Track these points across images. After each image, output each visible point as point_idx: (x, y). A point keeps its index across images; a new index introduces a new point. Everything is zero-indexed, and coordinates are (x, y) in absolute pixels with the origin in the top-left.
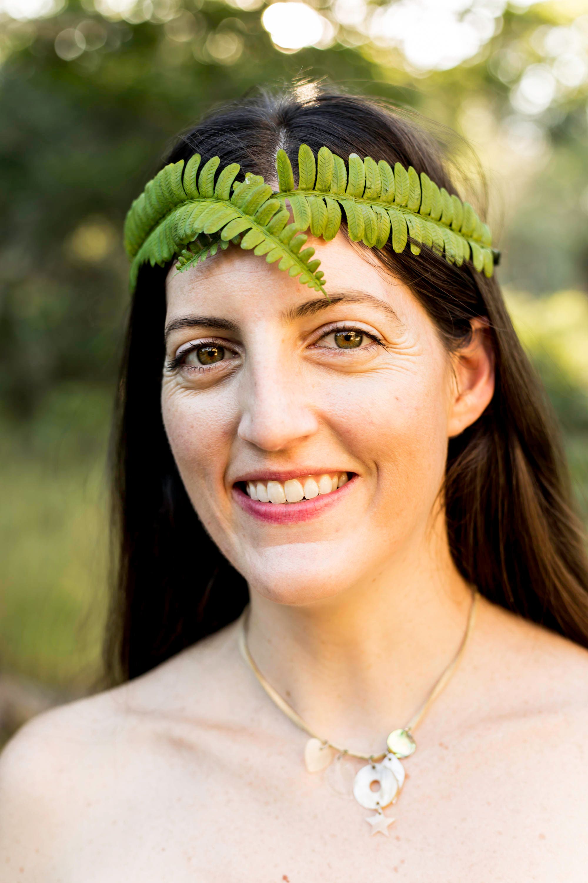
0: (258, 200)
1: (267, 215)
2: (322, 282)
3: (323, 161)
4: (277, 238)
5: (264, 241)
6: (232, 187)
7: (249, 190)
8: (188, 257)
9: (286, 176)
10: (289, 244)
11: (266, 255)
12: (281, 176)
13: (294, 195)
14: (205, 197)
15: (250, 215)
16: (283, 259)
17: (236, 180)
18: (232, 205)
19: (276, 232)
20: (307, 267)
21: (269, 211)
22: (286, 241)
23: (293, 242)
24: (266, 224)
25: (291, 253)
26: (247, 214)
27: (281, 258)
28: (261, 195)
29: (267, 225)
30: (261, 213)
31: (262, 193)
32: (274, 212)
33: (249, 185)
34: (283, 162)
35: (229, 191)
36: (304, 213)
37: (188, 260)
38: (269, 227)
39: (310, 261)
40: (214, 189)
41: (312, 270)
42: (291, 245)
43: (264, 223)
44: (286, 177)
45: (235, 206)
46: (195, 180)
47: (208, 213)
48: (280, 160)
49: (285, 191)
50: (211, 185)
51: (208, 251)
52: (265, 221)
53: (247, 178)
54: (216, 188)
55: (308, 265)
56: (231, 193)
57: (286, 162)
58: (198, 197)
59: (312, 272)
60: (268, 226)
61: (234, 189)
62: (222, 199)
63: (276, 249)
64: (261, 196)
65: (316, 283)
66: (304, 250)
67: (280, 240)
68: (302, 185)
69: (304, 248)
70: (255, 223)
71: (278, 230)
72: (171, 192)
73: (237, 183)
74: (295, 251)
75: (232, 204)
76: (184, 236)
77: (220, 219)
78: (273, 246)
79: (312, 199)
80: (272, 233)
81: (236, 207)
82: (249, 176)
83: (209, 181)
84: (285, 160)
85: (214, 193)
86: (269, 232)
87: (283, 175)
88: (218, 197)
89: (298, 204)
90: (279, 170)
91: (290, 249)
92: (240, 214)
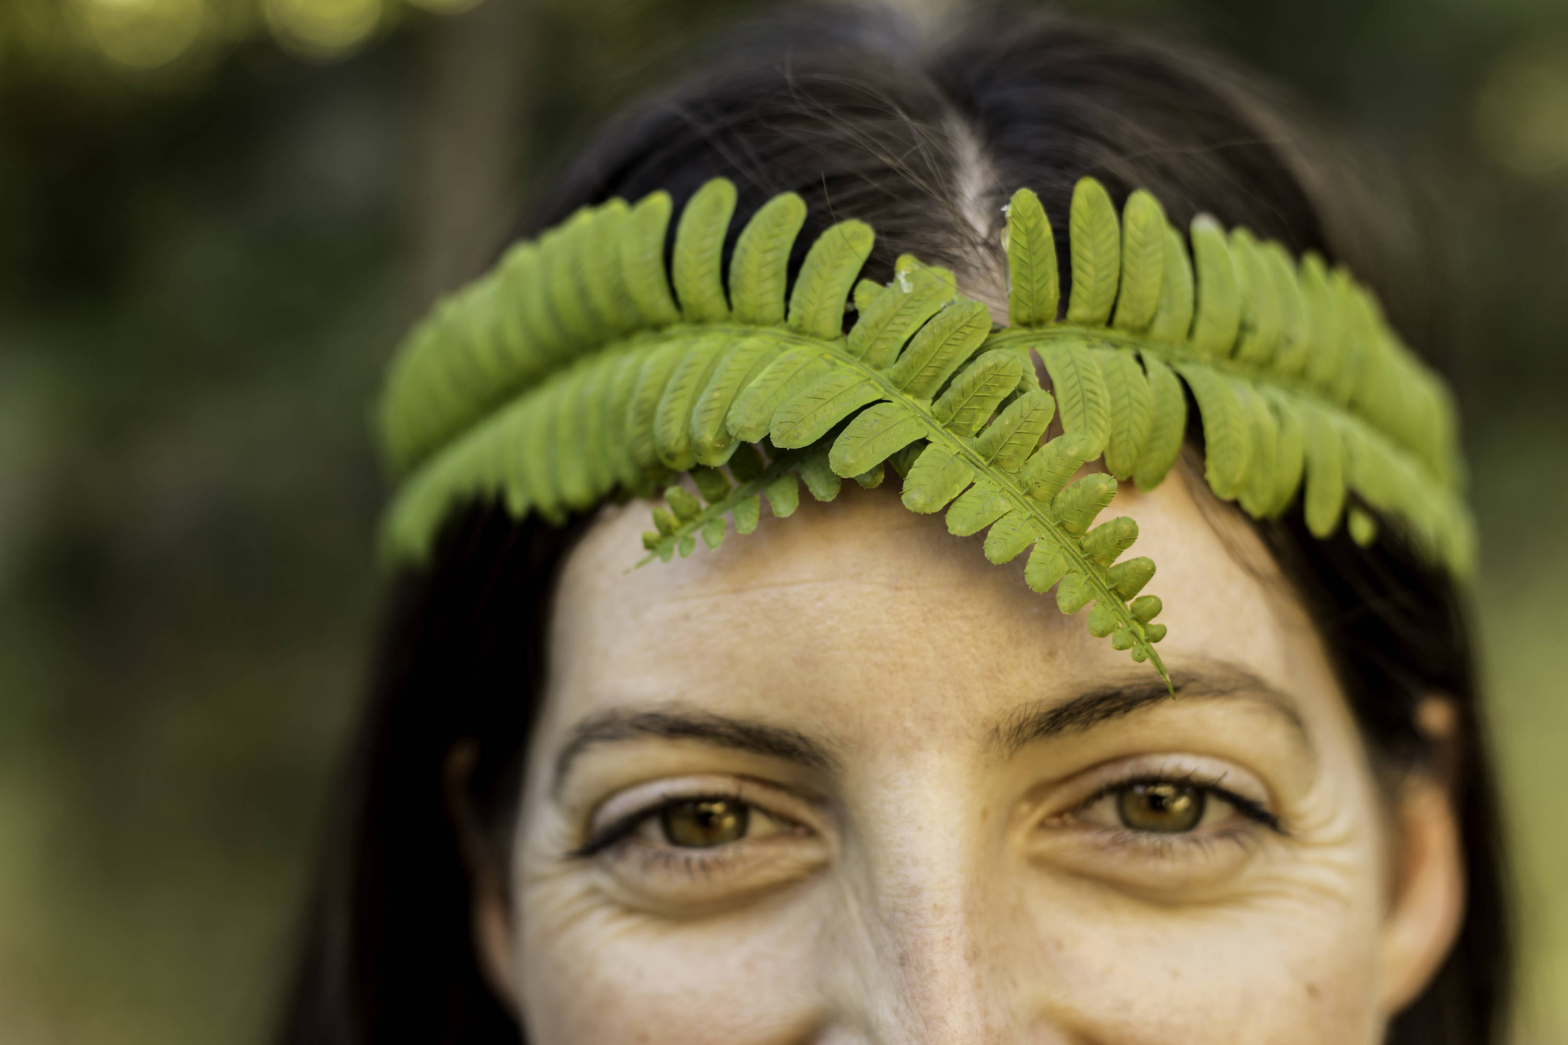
0: (950, 349)
1: (981, 400)
2: (1154, 631)
3: (1139, 235)
4: (1013, 477)
5: (972, 485)
6: (850, 298)
7: (910, 311)
8: (685, 510)
9: (1036, 278)
10: (1052, 502)
11: (983, 534)
12: (1019, 274)
13: (1053, 339)
14: (753, 322)
15: (919, 395)
16: (1036, 547)
17: (864, 273)
18: (850, 356)
19: (1010, 459)
20: (1110, 580)
21: (988, 388)
22: (1043, 491)
23: (1066, 497)
24: (975, 429)
25: (1059, 532)
26: (906, 391)
27: (1029, 549)
28: (957, 331)
29: (978, 435)
30: (963, 394)
31: (962, 327)
32: (1005, 393)
33: (911, 298)
34: (1028, 232)
35: (841, 312)
36: (1090, 400)
37: (684, 519)
38: (989, 442)
39: (1120, 560)
40: (788, 297)
41: (1122, 591)
42: (1060, 505)
43: (970, 425)
44: (1037, 281)
45: (865, 359)
46: (716, 264)
47: (777, 379)
48: (1018, 225)
49: (1027, 325)
50: (774, 287)
51: (758, 497)
52: (974, 417)
53: (903, 273)
54: (795, 295)
55: (1112, 574)
56: (850, 319)
57: (1040, 234)
58: (727, 319)
59: (1124, 598)
60: (983, 436)
61: (857, 305)
62: (815, 335)
63: (1013, 517)
64: (959, 336)
65: (1133, 633)
66: (1104, 526)
67: (1021, 484)
68: (1077, 311)
69: (1105, 516)
70: (938, 424)
71: (1016, 452)
72: (621, 295)
73: (867, 285)
74: (1073, 525)
75: (850, 352)
76: (683, 443)
77: (821, 402)
78: (1004, 506)
79: (1104, 354)
80: (995, 462)
81: (866, 365)
82: (906, 265)
83: (767, 272)
84: (1037, 225)
85: (787, 311)
86: (987, 458)
87: (1026, 272)
88: (800, 326)
89: (1071, 370)
90: (1014, 254)
91: (1056, 517)
92: (882, 389)
